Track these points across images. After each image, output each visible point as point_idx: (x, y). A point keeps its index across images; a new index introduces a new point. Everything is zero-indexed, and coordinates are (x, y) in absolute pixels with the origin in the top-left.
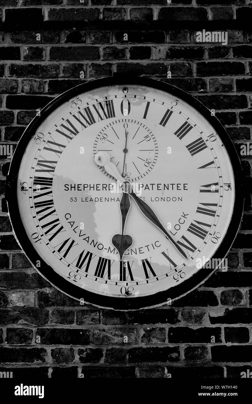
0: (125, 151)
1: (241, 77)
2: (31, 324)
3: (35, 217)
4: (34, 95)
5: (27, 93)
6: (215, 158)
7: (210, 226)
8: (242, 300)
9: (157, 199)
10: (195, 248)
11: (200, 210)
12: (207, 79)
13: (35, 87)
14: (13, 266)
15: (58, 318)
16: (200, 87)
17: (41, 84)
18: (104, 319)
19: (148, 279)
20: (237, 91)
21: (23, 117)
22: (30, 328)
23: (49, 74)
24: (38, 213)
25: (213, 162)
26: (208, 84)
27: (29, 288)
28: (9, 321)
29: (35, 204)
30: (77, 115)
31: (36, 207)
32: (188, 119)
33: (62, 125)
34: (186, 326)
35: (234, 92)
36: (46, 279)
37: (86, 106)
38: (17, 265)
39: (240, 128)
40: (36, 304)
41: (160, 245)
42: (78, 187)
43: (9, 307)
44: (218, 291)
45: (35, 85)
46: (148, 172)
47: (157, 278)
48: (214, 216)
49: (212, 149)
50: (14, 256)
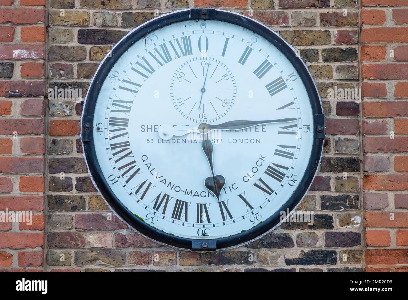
0: (203, 90)
1: (325, 11)
2: (109, 265)
3: (111, 159)
4: (107, 29)
5: (99, 27)
6: (295, 99)
7: (287, 169)
8: (318, 243)
9: (235, 141)
10: (272, 191)
11: (278, 153)
12: (289, 12)
13: (108, 20)
14: (90, 208)
15: (135, 259)
16: (282, 21)
17: (114, 17)
18: (181, 259)
19: (224, 221)
20: (320, 26)
21: (96, 53)
22: (108, 269)
23: (123, 6)
24: (114, 155)
25: (292, 103)
26: (290, 17)
27: (106, 229)
28: (87, 261)
29: (111, 145)
30: (153, 52)
31: (112, 148)
32: (268, 57)
33: (137, 63)
34: (262, 267)
35: (318, 27)
36: (123, 220)
37: (162, 42)
38: (93, 207)
39: (323, 65)
40: (113, 245)
41: (237, 187)
42: (155, 128)
43: (87, 248)
44: (294, 234)
45: (108, 18)
46: (226, 112)
47: (234, 221)
48: (292, 158)
49: (292, 89)
50: (91, 198)
